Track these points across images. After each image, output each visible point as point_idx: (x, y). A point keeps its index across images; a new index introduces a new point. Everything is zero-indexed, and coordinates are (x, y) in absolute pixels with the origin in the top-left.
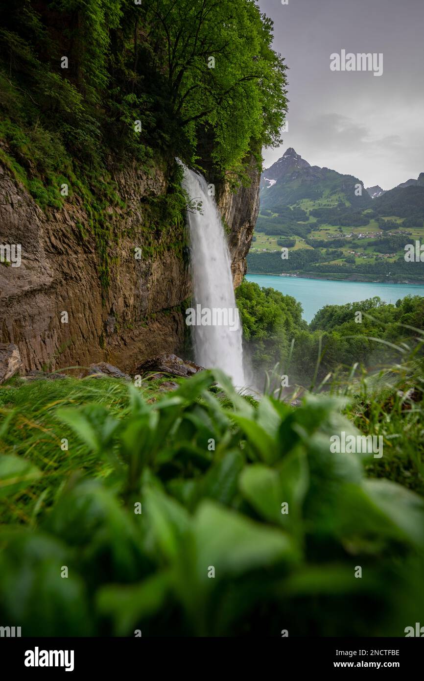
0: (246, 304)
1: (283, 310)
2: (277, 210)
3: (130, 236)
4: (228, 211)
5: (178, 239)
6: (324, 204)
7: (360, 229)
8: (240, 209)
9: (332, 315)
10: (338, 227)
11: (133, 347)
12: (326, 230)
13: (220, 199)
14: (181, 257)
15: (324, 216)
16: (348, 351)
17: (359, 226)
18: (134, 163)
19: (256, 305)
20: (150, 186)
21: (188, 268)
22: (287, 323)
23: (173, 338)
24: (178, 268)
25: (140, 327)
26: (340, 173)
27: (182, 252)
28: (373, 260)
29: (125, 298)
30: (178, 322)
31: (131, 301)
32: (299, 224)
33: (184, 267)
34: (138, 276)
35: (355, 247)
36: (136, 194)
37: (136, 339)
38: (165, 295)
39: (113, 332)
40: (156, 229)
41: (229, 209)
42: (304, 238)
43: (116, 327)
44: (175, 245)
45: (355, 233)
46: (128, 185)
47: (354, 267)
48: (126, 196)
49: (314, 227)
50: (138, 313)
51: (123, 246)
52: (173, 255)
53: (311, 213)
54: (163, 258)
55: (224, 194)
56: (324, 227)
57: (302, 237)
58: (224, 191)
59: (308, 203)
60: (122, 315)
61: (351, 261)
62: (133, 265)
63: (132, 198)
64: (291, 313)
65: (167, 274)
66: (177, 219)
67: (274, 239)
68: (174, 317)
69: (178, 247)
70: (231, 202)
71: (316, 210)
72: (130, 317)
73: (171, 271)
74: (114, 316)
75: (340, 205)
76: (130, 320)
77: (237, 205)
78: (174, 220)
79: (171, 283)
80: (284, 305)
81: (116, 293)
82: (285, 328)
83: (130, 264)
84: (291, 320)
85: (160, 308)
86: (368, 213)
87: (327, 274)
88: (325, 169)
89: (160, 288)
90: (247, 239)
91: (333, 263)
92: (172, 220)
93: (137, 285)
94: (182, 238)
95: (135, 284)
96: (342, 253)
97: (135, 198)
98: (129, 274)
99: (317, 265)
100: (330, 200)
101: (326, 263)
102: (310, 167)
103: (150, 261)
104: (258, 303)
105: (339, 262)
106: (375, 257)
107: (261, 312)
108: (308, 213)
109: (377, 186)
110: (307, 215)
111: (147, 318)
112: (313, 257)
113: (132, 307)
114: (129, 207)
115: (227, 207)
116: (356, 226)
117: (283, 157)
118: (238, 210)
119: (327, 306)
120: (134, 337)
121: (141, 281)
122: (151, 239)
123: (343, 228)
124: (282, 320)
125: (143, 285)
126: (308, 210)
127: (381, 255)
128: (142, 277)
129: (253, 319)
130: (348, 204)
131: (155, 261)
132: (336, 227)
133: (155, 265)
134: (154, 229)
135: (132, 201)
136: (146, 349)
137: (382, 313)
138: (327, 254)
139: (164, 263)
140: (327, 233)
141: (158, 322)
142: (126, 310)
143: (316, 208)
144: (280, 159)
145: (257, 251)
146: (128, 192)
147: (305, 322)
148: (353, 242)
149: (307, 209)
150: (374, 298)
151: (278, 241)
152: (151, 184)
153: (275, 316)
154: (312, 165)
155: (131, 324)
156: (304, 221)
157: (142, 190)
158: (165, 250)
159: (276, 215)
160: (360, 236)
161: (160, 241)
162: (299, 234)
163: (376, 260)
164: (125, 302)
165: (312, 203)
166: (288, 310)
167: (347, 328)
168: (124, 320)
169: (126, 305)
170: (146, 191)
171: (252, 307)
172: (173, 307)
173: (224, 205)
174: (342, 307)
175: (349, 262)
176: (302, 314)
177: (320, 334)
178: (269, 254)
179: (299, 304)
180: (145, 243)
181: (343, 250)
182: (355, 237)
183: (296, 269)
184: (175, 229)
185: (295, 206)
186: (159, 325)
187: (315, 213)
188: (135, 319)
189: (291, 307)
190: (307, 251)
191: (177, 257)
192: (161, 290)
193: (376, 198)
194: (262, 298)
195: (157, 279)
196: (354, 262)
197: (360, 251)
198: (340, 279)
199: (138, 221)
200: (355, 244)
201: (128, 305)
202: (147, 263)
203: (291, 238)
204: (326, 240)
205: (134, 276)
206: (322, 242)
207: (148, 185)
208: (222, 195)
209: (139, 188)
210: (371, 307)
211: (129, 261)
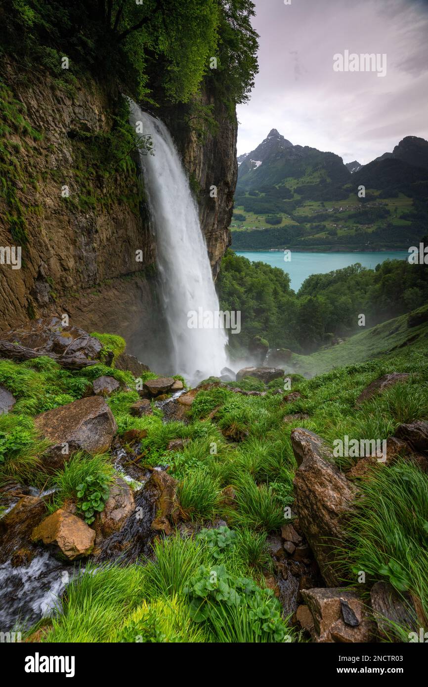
0: (236, 276)
1: (272, 280)
2: (263, 189)
3: (55, 179)
4: (198, 167)
5: (131, 191)
6: (307, 182)
7: (341, 203)
8: (213, 167)
9: (317, 283)
10: (320, 202)
11: (81, 319)
12: (310, 206)
13: (186, 150)
14: (138, 213)
15: (307, 193)
16: (332, 313)
17: (340, 200)
18: (49, 79)
19: (245, 276)
20: (79, 115)
21: (148, 226)
22: (275, 293)
23: (136, 307)
24: (135, 225)
25: (90, 295)
26: (321, 150)
27: (138, 207)
28: (353, 231)
29: (60, 259)
30: (142, 288)
31: (71, 264)
32: (285, 202)
33: (144, 225)
34: (76, 232)
35: (337, 220)
36: (57, 123)
37: (84, 309)
38: (122, 257)
39: (48, 301)
40: (95, 173)
41: (200, 166)
42: (290, 215)
43: (51, 295)
44: (128, 198)
45: (336, 207)
46: (42, 109)
47: (336, 239)
48: (42, 124)
49: (299, 203)
50: (84, 278)
51: (46, 191)
52: (125, 209)
53: (296, 191)
54: (112, 212)
55: (190, 145)
56: (308, 203)
57: (288, 214)
58: (190, 141)
59: (293, 181)
60: (59, 280)
61: (333, 233)
62: (66, 218)
63: (51, 128)
64: (280, 283)
65: (121, 232)
66: (127, 165)
67: (262, 218)
68: (136, 283)
69: (133, 201)
70: (202, 157)
71: (300, 187)
72: (72, 283)
73: (126, 230)
74: (46, 282)
75: (321, 182)
76: (74, 287)
77: (209, 160)
78: (122, 165)
79: (128, 244)
80: (272, 276)
81: (42, 252)
82: (273, 296)
83: (62, 217)
84: (279, 290)
85: (117, 272)
86: (347, 188)
87: (312, 247)
88: (307, 147)
89: (114, 249)
90: (227, 206)
91: (317, 236)
92: (118, 165)
93: (78, 244)
94: (138, 190)
95: (74, 242)
96: (325, 226)
97: (57, 129)
98: (62, 229)
99: (303, 239)
100: (312, 177)
101: (311, 237)
102: (293, 146)
103: (92, 214)
104: (247, 275)
105: (322, 235)
106: (355, 228)
107: (250, 283)
108: (293, 191)
109: (356, 162)
110: (292, 192)
111: (99, 285)
112: (299, 232)
113: (74, 272)
114: (49, 140)
115: (197, 162)
116: (337, 200)
117: (267, 139)
118: (211, 168)
119: (313, 275)
120: (82, 307)
121: (83, 239)
122: (91, 187)
123: (326, 204)
124: (270, 289)
125: (87, 244)
126: (293, 188)
127: (360, 226)
128: (83, 235)
129: (242, 290)
130: (329, 180)
131: (99, 215)
132: (319, 203)
133: (100, 220)
134: (92, 173)
135: (53, 132)
136: (101, 321)
137: (363, 277)
138: (312, 228)
139: (114, 218)
140: (310, 209)
141: (116, 289)
142: (65, 275)
143: (300, 185)
144: (264, 141)
145: (247, 229)
146: (43, 118)
147: (293, 291)
148: (335, 215)
149: (291, 187)
150: (355, 265)
151: (266, 219)
152: (80, 114)
153: (264, 286)
154: (294, 144)
155: (77, 291)
156: (290, 199)
157: (67, 120)
158: (114, 203)
159: (263, 194)
160: (341, 209)
161: (105, 191)
162: (285, 212)
163: (356, 231)
164: (62, 265)
165: (296, 181)
166: (276, 281)
167: (331, 292)
168: (64, 286)
169: (64, 268)
170: (74, 122)
171: (242, 278)
172: (134, 272)
173: (192, 159)
174: (326, 275)
175: (331, 235)
176: (290, 284)
177: (305, 299)
178: (258, 231)
179: (287, 275)
180: (82, 191)
181: (325, 223)
182: (336, 210)
183: (283, 244)
184: (125, 177)
185: (280, 185)
186: (116, 292)
187: (299, 191)
188: (82, 285)
189: (280, 278)
190: (293, 227)
191: (133, 213)
192: (115, 252)
193: (355, 173)
194: (251, 270)
195: (107, 238)
196: (335, 234)
197: (341, 224)
198: (324, 251)
199: (66, 161)
200: (336, 217)
201: (67, 268)
202: (88, 216)
203: (278, 216)
204: (310, 216)
205: (71, 232)
206: (306, 217)
207: (75, 113)
208: (188, 146)
209: (61, 116)
210: (352, 273)
211: (59, 213)
